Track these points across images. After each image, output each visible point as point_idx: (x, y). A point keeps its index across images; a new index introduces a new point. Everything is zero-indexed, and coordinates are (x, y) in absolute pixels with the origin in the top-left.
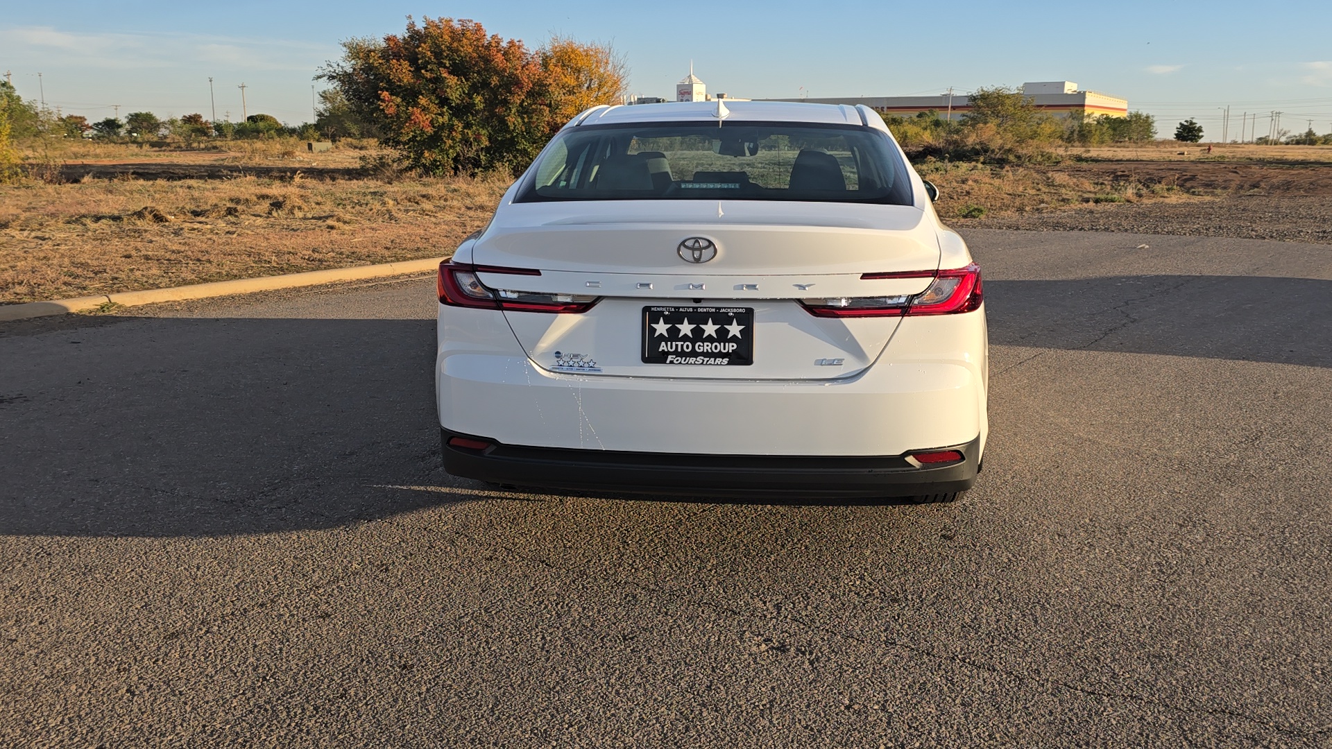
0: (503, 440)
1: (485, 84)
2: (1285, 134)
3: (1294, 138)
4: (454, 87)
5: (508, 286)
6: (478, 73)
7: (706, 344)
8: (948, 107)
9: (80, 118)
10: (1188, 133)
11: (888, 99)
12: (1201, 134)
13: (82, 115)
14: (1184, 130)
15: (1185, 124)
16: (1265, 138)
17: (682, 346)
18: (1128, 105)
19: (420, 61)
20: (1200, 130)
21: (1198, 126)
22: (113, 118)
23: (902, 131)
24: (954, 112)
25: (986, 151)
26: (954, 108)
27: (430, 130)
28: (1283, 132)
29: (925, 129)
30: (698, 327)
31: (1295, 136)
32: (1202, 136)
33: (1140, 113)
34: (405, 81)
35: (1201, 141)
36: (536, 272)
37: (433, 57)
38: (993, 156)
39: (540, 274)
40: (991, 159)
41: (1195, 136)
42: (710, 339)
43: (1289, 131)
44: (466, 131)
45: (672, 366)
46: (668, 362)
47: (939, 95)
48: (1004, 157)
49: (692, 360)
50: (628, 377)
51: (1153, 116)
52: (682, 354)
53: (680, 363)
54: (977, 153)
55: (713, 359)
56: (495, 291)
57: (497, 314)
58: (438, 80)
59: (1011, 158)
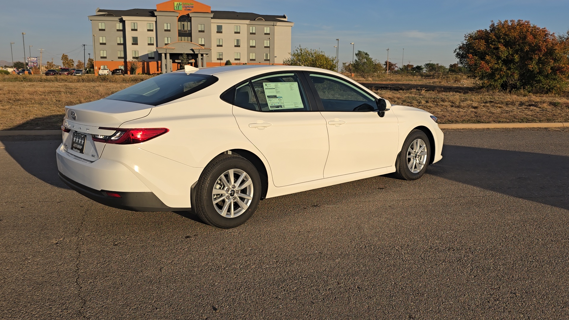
1: (522, 50)
4: (504, 51)
6: (519, 45)
7: (79, 146)
9: (412, 65)
13: (412, 64)
17: (76, 145)
19: (490, 41)
22: (420, 66)
27: (489, 71)
34: (482, 49)
37: (496, 39)
44: (507, 71)
46: (73, 150)
55: (78, 150)
58: (497, 49)
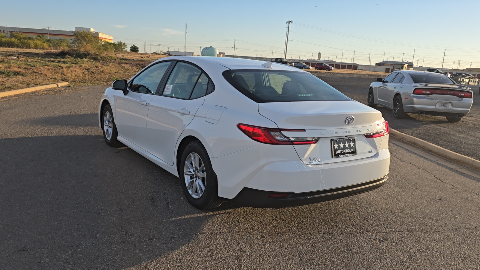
0: (296, 192)
2: (162, 51)
3: (165, 53)
5: (292, 136)
7: (347, 150)
8: (48, 34)
10: (134, 49)
11: (19, 28)
12: (138, 50)
14: (133, 48)
15: (133, 46)
16: (156, 52)
17: (341, 151)
18: (113, 38)
20: (138, 49)
21: (137, 47)
23: (34, 42)
24: (50, 36)
25: (89, 54)
26: (50, 34)
28: (161, 51)
29: (44, 42)
30: (339, 145)
31: (165, 52)
32: (139, 51)
33: (121, 42)
35: (138, 52)
36: (304, 130)
38: (92, 56)
39: (306, 131)
40: (91, 57)
41: (137, 50)
42: (347, 148)
43: (163, 51)
45: (340, 158)
46: (339, 157)
47: (41, 29)
48: (96, 57)
49: (344, 155)
50: (329, 163)
51: (126, 43)
52: (342, 154)
53: (342, 157)
54: (86, 55)
55: (349, 154)
56: (288, 138)
57: (291, 146)
59: (99, 57)
